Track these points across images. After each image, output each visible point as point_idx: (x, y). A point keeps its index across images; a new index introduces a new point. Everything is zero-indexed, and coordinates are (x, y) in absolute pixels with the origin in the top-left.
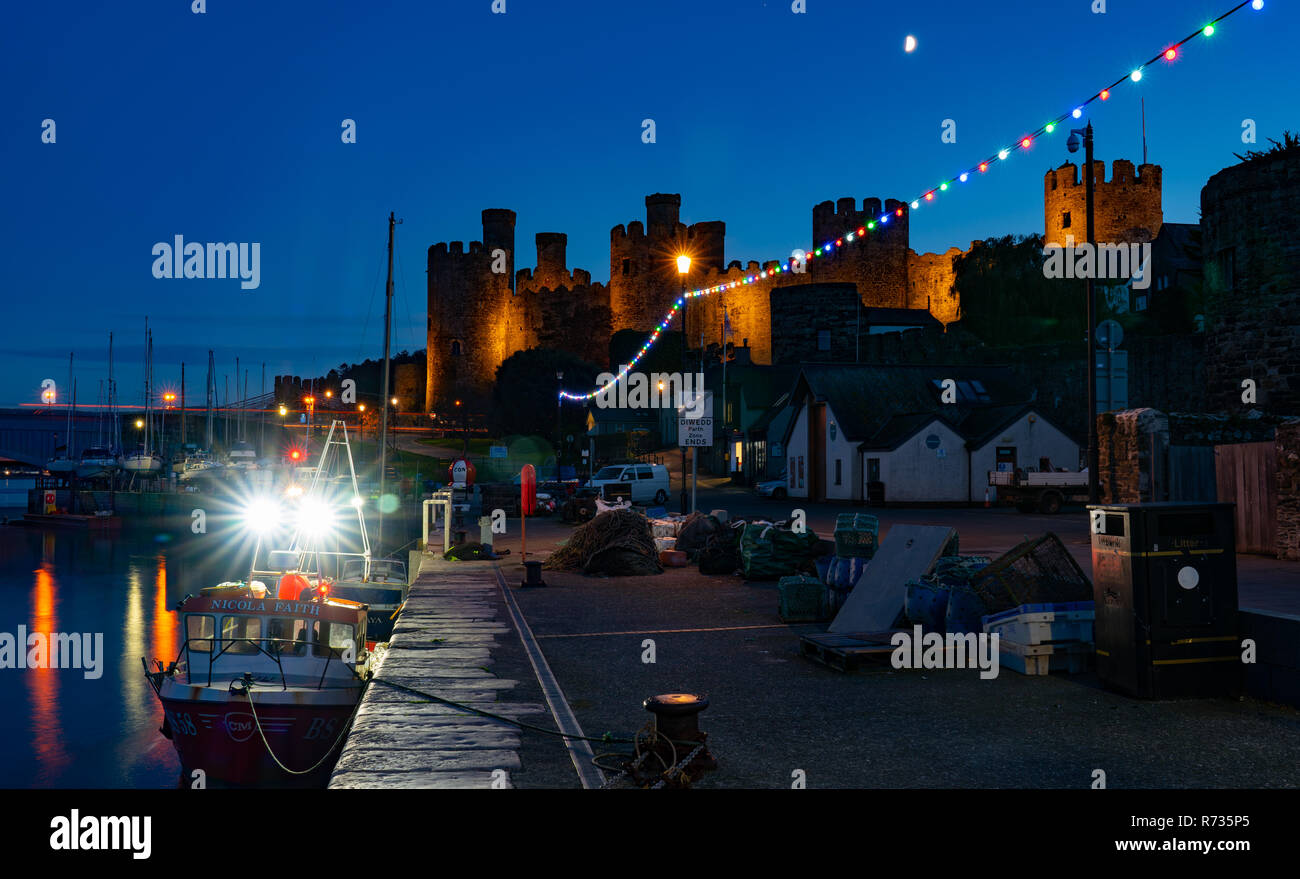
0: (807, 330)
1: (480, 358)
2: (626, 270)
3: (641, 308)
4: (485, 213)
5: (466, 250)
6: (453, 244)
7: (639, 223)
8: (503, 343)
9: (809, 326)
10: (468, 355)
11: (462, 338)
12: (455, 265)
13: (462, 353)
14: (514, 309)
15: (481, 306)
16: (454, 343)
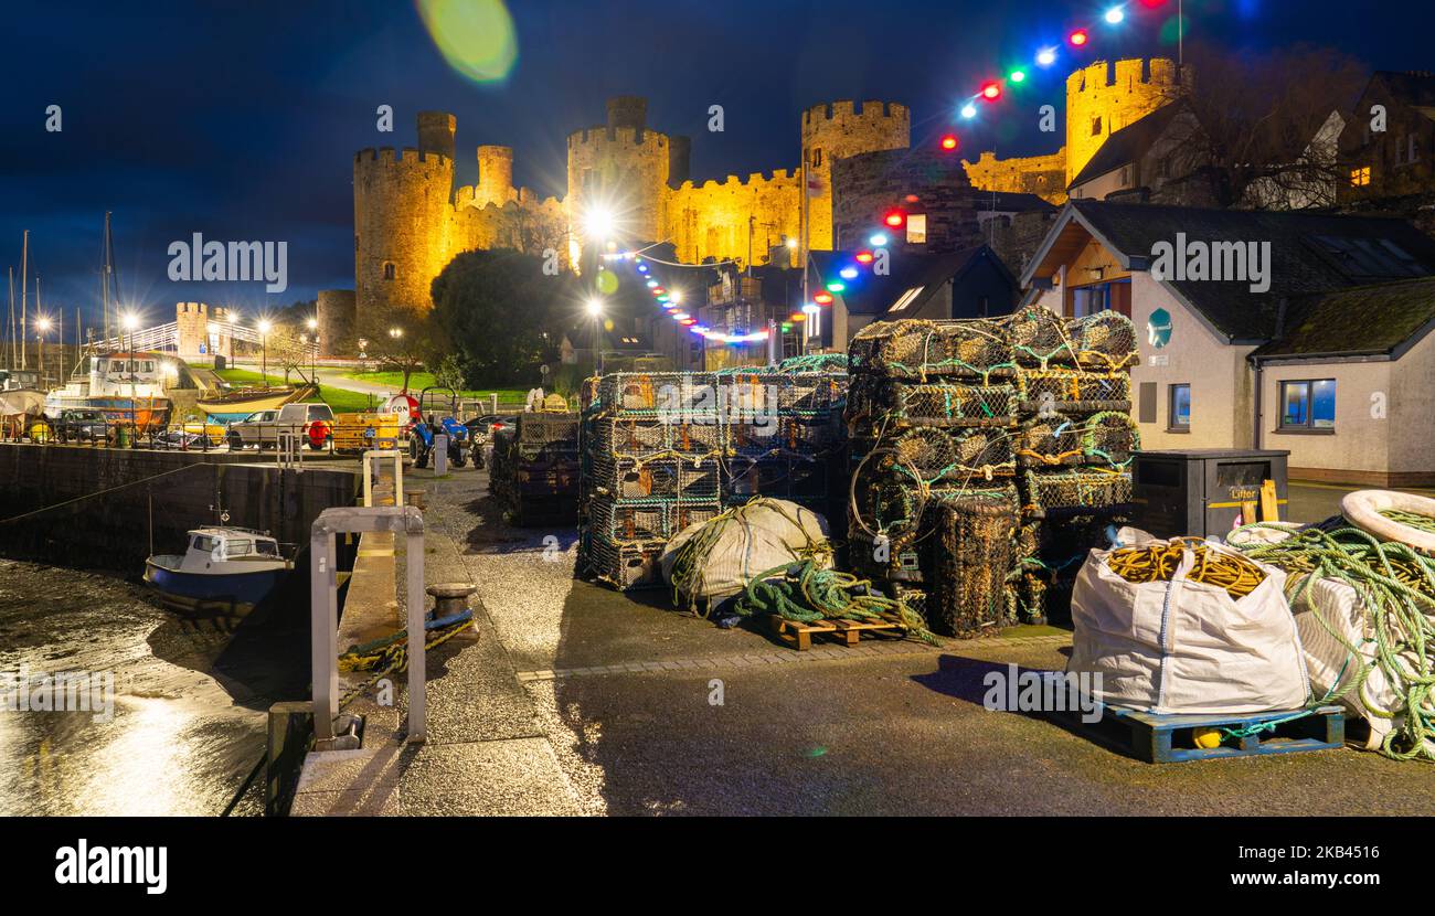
1: (417, 284)
10: (403, 279)
11: (395, 259)
12: (386, 175)
13: (397, 277)
14: (457, 228)
15: (418, 222)
16: (387, 266)
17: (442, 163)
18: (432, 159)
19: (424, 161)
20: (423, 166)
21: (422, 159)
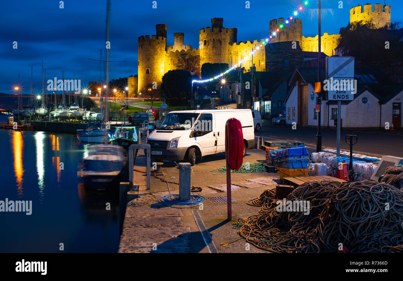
0: (280, 59)
1: (156, 75)
2: (205, 44)
3: (210, 56)
4: (156, 25)
5: (151, 37)
6: (146, 36)
7: (210, 27)
8: (163, 70)
9: (281, 58)
10: (151, 73)
11: (150, 68)
12: (147, 43)
13: (150, 73)
14: (167, 58)
15: (156, 57)
16: (147, 70)
17: (163, 39)
18: (160, 38)
19: (158, 39)
20: (157, 40)
21: (157, 38)
